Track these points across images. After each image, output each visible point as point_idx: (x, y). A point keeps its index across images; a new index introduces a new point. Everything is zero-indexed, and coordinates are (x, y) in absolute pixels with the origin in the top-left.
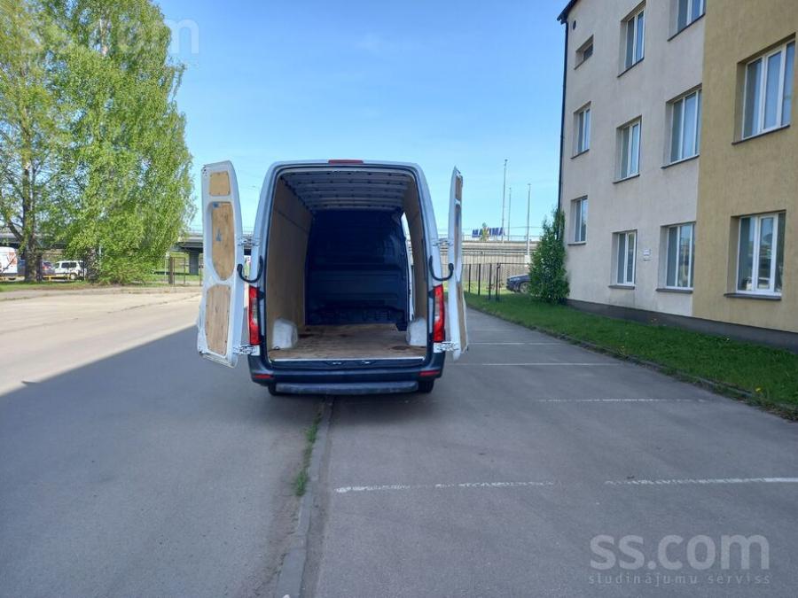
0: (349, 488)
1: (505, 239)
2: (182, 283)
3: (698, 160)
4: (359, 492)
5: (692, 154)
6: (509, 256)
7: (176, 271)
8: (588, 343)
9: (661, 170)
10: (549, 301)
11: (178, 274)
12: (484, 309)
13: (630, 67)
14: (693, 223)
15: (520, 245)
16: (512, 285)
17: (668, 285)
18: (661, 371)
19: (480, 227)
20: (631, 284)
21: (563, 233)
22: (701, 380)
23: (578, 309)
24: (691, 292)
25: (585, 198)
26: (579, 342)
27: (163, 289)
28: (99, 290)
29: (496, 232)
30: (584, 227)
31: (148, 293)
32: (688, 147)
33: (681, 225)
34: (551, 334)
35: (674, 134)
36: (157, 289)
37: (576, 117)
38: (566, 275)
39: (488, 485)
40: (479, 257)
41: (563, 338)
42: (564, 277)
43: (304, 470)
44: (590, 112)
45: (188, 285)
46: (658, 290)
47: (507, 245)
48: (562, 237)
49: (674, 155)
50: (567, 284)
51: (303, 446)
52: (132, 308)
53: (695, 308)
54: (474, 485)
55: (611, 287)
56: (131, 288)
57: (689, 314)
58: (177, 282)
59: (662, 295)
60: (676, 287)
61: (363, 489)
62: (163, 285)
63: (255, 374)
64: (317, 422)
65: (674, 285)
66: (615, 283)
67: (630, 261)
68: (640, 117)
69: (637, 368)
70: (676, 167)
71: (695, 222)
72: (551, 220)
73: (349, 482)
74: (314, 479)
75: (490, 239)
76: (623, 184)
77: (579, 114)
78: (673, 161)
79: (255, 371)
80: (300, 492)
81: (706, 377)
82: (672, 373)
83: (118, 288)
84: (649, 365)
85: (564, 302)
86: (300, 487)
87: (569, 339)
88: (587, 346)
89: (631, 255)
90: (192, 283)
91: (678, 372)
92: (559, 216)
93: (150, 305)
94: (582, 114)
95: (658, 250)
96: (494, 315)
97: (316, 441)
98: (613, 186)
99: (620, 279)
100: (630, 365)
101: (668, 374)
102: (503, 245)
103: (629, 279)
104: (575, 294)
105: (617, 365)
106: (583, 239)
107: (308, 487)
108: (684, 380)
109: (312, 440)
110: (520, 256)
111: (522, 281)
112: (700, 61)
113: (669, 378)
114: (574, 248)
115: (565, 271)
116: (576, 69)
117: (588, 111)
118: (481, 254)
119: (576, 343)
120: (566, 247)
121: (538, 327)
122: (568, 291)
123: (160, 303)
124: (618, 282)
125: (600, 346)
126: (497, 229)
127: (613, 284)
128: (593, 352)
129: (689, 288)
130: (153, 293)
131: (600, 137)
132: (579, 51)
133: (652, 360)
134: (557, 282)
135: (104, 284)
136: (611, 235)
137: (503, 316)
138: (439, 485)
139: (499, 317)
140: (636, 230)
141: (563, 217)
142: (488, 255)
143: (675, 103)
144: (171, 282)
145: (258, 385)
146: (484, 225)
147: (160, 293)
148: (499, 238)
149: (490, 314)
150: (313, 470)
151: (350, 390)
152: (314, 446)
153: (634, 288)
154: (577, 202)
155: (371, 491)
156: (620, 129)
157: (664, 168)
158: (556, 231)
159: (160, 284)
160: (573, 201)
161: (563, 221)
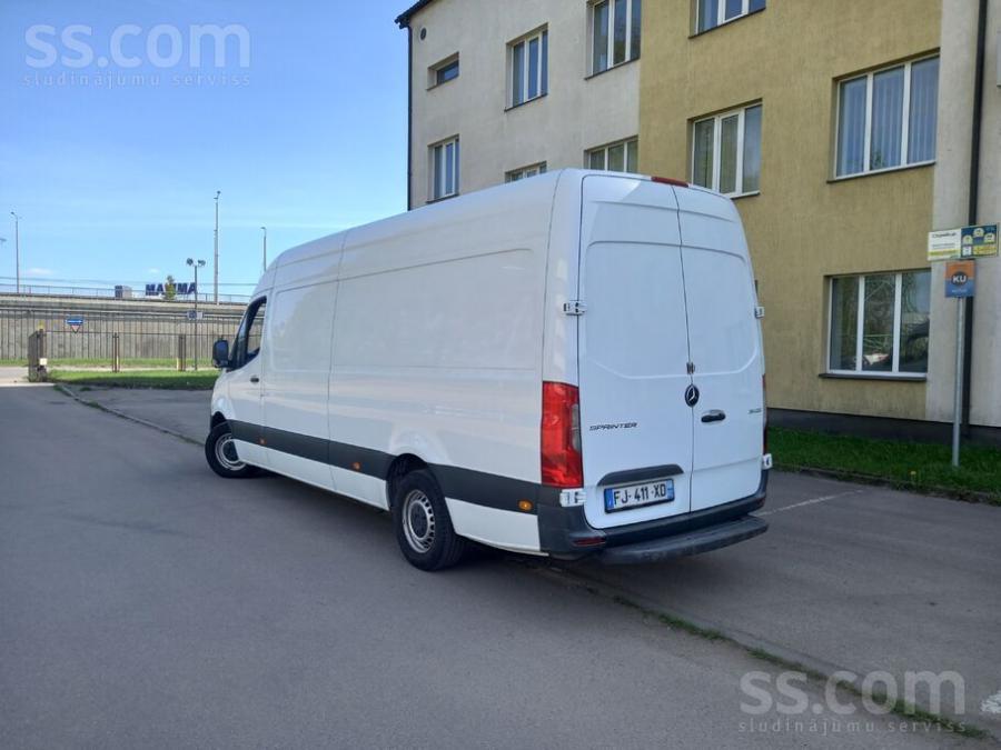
29: (185, 288)
37: (431, 151)
68: (544, 163)
77: (435, 148)
112: (633, 110)
116: (428, 90)
126: (185, 285)
131: (478, 181)
132: (431, 68)
143: (593, 153)
146: (170, 278)
156: (509, 173)
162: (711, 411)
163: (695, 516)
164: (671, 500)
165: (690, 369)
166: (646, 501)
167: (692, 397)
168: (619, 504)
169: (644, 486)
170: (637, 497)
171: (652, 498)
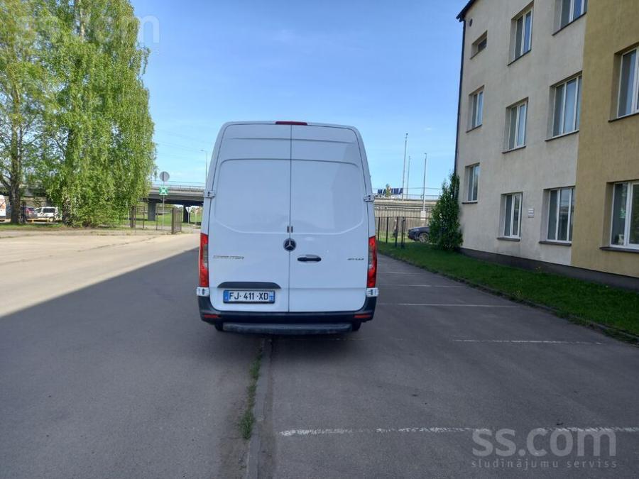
0: (294, 432)
1: (405, 197)
2: (142, 227)
3: (578, 135)
4: (303, 435)
5: (571, 130)
6: (408, 211)
7: (137, 217)
8: (487, 287)
9: (545, 143)
10: (445, 249)
11: (139, 219)
12: (392, 255)
13: (518, 58)
14: (573, 188)
15: (417, 202)
16: (413, 235)
17: (548, 238)
18: (556, 314)
19: (383, 188)
20: (517, 237)
21: (457, 193)
22: (594, 324)
23: (469, 256)
24: (570, 245)
25: (478, 164)
26: (478, 286)
27: (125, 231)
28: (72, 232)
29: (397, 192)
30: (476, 189)
31: (113, 235)
32: (569, 122)
33: (561, 188)
34: (451, 278)
35: (556, 113)
36: (121, 232)
37: (471, 98)
38: (460, 227)
39: (426, 430)
40: (383, 212)
41: (463, 281)
42: (459, 229)
43: (249, 410)
44: (483, 95)
45: (147, 229)
46: (541, 243)
47: (407, 202)
48: (457, 196)
49: (556, 131)
50: (461, 235)
51: (247, 382)
52: (99, 247)
53: (573, 259)
54: (413, 430)
55: (499, 239)
56: (100, 231)
57: (568, 263)
58: (137, 226)
59: (543, 246)
60: (556, 241)
61: (307, 432)
62: (126, 228)
63: (204, 314)
64: (259, 358)
65: (554, 239)
66: (502, 235)
67: (516, 219)
68: (527, 98)
69: (533, 311)
70: (558, 140)
71: (574, 186)
72: (449, 183)
73: (294, 425)
74: (260, 420)
75: (393, 197)
76: (511, 153)
77: (474, 95)
78: (555, 135)
79: (203, 311)
80: (247, 435)
81: (598, 321)
82: (565, 316)
83: (88, 231)
84: (542, 308)
85: (458, 250)
86: (246, 427)
87: (468, 283)
88: (485, 289)
89: (516, 214)
90: (149, 227)
91: (570, 315)
92: (455, 179)
93: (114, 245)
94: (476, 96)
95: (541, 210)
96: (401, 260)
97: (259, 378)
98: (501, 155)
99: (507, 232)
100: (525, 307)
101: (562, 317)
102: (403, 202)
103: (514, 233)
104: (468, 243)
105: (515, 307)
106: (475, 198)
107: (255, 430)
108: (578, 323)
109: (256, 377)
110: (417, 211)
111: (421, 232)
112: (580, 52)
113: (562, 320)
114: (466, 205)
115: (459, 225)
116: (471, 58)
117: (481, 93)
118: (385, 209)
119: (474, 286)
120: (460, 205)
121: (439, 271)
122: (461, 241)
123: (123, 244)
124: (505, 235)
125: (497, 290)
126: (398, 189)
127: (501, 236)
128: (491, 295)
129: (567, 241)
130: (117, 235)
131: (492, 115)
132: (474, 44)
133: (545, 304)
134: (453, 233)
135: (77, 227)
136: (500, 196)
137: (409, 261)
138: (380, 430)
139: (405, 261)
140: (522, 193)
141: (458, 180)
142: (390, 210)
143: (558, 87)
144: (132, 226)
145: (206, 324)
146: (387, 186)
147: (123, 235)
148: (400, 197)
149: (398, 259)
150: (257, 409)
151: (291, 330)
152: (258, 383)
153: (519, 240)
154: (471, 168)
155: (316, 436)
156: (508, 108)
157: (547, 141)
158: (452, 192)
159: (123, 228)
160: (467, 167)
161: (458, 183)
162: (307, 255)
163: (291, 315)
164: (272, 302)
165: (290, 229)
166: (252, 300)
167: (290, 245)
168: (232, 299)
169: (252, 292)
170: (246, 297)
171: (256, 299)
